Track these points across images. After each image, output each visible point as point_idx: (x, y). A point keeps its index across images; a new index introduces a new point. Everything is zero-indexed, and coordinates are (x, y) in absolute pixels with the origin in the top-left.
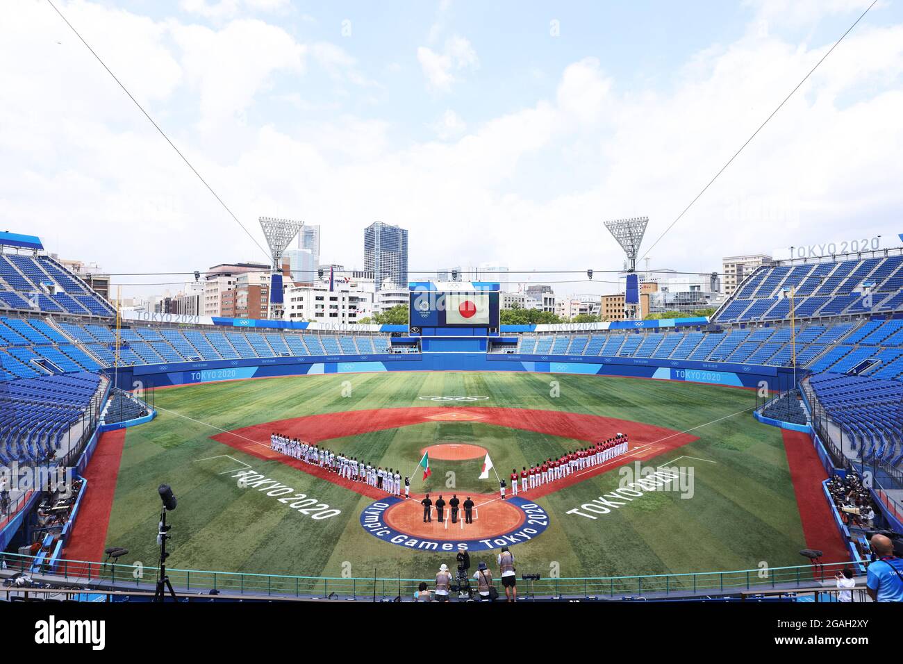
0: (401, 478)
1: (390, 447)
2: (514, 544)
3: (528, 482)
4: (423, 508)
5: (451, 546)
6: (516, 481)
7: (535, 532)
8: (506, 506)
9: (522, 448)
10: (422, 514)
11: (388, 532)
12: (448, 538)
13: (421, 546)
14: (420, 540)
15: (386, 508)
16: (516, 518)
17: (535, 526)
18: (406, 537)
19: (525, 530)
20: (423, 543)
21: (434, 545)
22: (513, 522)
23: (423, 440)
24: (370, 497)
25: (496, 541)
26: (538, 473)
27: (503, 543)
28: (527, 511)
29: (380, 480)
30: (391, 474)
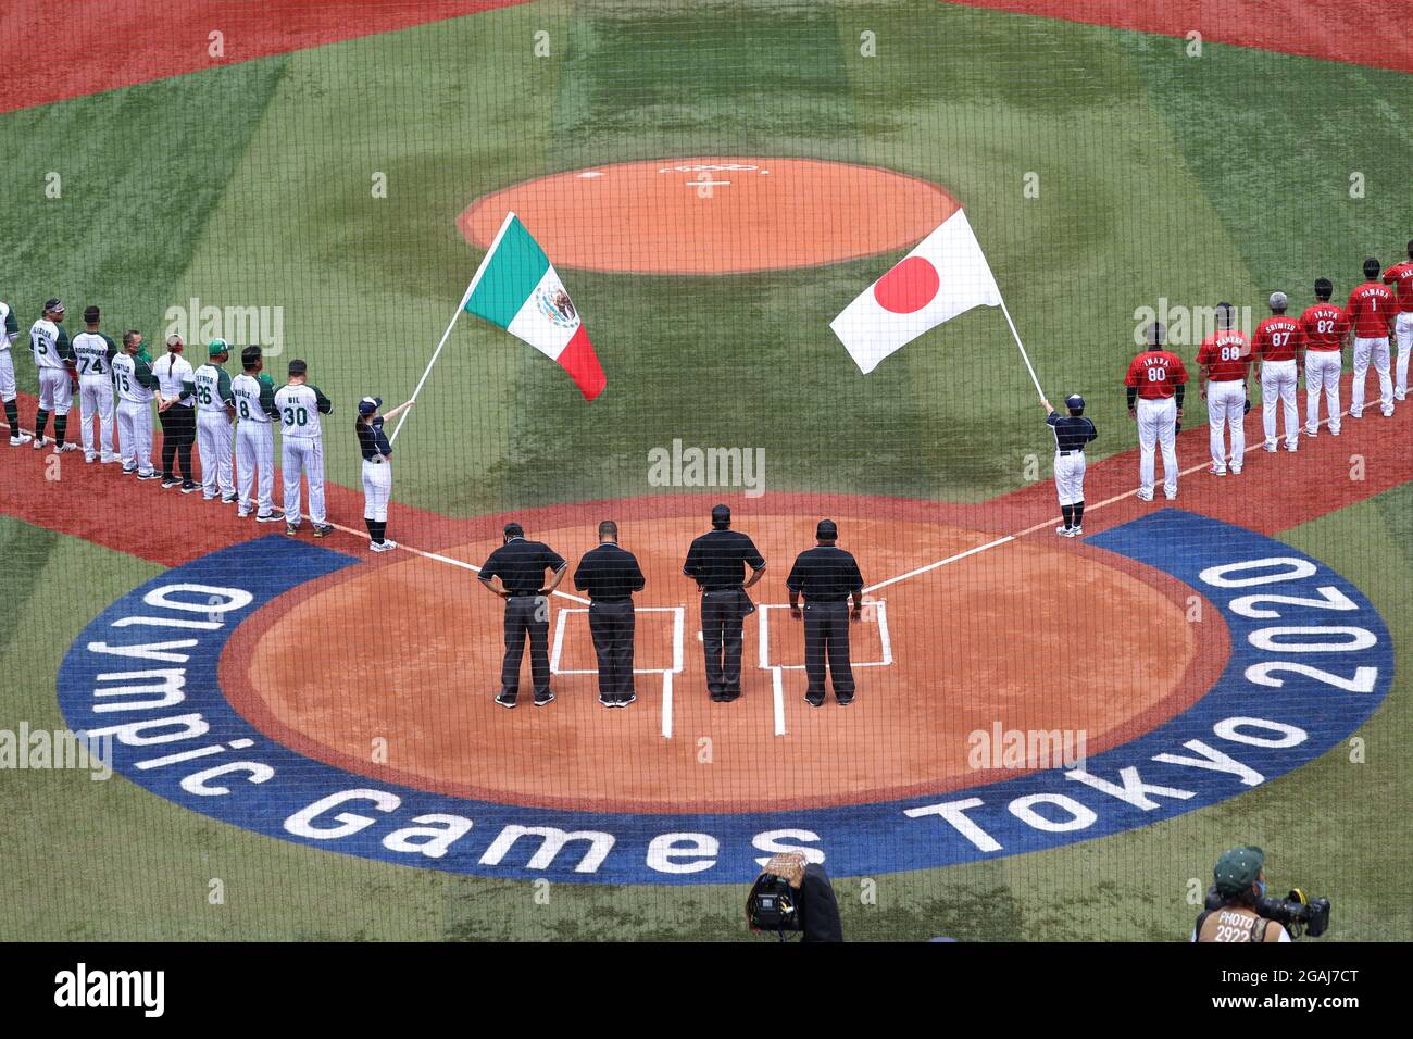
0: (323, 405)
1: (228, 202)
2: (1149, 817)
3: (1252, 409)
4: (492, 605)
5: (708, 845)
6: (1168, 406)
7: (1295, 736)
8: (1093, 572)
9: (1207, 173)
10: (492, 649)
11: (262, 773)
12: (680, 796)
13: (494, 854)
14: (489, 816)
15: (232, 619)
16: (1162, 649)
17: (1296, 699)
18: (389, 802)
19: (1225, 729)
20: (510, 835)
21: (588, 844)
22: (1141, 682)
23: (477, 138)
24: (116, 543)
25: (1020, 808)
26: (1323, 343)
27: (1070, 817)
28: (1240, 606)
29: (177, 425)
30: (246, 384)
